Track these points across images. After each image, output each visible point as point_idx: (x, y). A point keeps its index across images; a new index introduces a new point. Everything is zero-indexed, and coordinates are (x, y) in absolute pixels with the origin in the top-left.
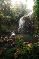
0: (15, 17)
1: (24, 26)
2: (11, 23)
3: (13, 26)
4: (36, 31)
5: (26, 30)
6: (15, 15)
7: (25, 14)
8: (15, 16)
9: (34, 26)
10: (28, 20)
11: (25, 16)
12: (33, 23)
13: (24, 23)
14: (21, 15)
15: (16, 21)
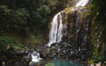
0: (40, 12)
1: (64, 39)
2: (27, 28)
3: (34, 37)
4: (95, 53)
5: (70, 47)
6: (39, 7)
7: (68, 5)
8: (38, 9)
9: (90, 39)
10: (75, 22)
11: (67, 9)
12: (87, 29)
13: (64, 29)
14: (55, 8)
15: (41, 23)
